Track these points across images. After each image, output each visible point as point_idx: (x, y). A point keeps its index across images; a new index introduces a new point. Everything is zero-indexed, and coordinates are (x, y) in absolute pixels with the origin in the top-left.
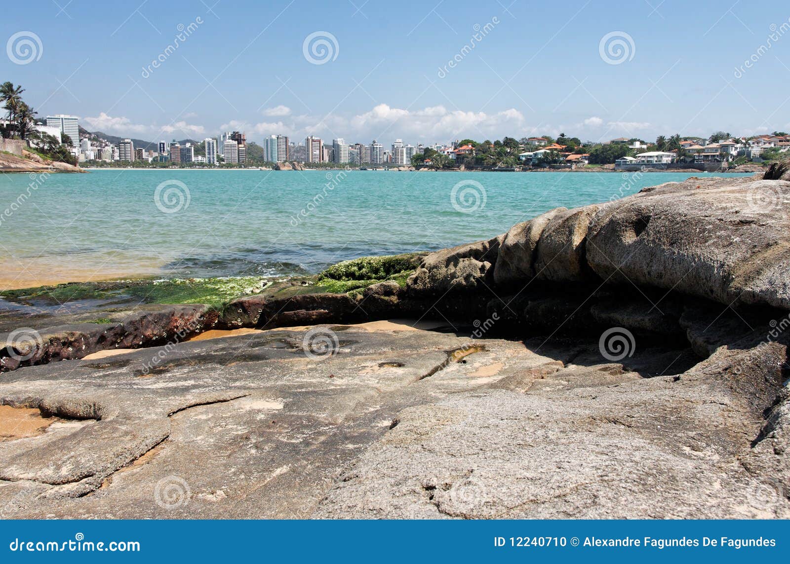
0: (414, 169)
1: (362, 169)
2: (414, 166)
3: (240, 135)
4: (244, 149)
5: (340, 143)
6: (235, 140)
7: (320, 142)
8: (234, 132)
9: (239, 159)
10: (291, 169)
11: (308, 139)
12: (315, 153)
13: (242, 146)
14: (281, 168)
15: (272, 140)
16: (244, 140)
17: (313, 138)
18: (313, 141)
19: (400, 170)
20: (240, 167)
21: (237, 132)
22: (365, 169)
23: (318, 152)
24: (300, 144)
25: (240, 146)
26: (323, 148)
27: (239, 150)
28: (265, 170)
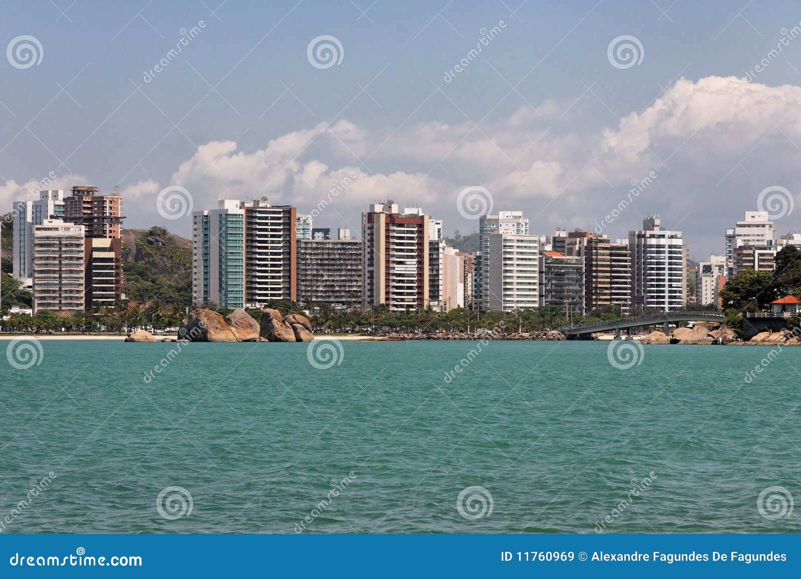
0: (730, 334)
1: (571, 337)
2: (733, 324)
3: (101, 200)
4: (112, 255)
5: (507, 231)
6: (77, 221)
7: (421, 226)
8: (75, 190)
9: (89, 296)
10: (256, 335)
11: (371, 217)
12: (399, 269)
13: (105, 242)
14: (213, 334)
15: (224, 217)
16: (116, 220)
17: (395, 210)
18: (392, 219)
19: (674, 342)
20: (90, 329)
21: (89, 191)
22: (587, 337)
23: (411, 266)
24: (346, 235)
25: (97, 242)
26: (434, 247)
27: (90, 260)
28: (149, 342)
